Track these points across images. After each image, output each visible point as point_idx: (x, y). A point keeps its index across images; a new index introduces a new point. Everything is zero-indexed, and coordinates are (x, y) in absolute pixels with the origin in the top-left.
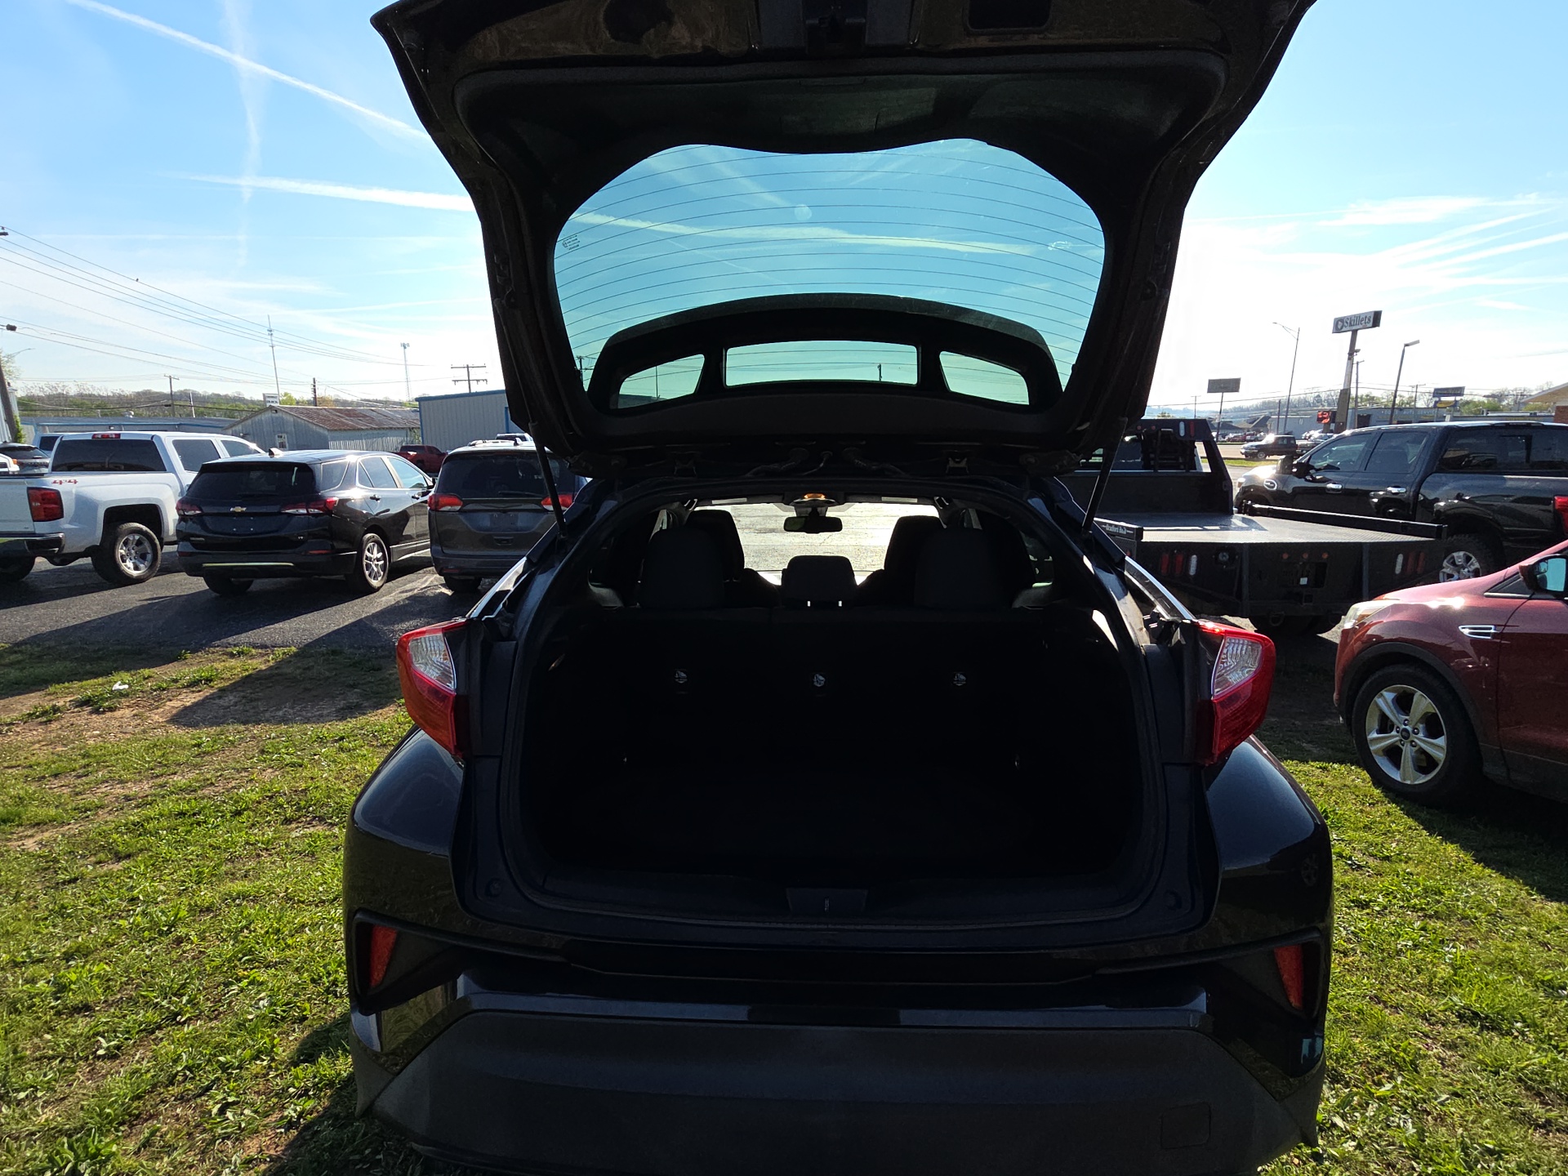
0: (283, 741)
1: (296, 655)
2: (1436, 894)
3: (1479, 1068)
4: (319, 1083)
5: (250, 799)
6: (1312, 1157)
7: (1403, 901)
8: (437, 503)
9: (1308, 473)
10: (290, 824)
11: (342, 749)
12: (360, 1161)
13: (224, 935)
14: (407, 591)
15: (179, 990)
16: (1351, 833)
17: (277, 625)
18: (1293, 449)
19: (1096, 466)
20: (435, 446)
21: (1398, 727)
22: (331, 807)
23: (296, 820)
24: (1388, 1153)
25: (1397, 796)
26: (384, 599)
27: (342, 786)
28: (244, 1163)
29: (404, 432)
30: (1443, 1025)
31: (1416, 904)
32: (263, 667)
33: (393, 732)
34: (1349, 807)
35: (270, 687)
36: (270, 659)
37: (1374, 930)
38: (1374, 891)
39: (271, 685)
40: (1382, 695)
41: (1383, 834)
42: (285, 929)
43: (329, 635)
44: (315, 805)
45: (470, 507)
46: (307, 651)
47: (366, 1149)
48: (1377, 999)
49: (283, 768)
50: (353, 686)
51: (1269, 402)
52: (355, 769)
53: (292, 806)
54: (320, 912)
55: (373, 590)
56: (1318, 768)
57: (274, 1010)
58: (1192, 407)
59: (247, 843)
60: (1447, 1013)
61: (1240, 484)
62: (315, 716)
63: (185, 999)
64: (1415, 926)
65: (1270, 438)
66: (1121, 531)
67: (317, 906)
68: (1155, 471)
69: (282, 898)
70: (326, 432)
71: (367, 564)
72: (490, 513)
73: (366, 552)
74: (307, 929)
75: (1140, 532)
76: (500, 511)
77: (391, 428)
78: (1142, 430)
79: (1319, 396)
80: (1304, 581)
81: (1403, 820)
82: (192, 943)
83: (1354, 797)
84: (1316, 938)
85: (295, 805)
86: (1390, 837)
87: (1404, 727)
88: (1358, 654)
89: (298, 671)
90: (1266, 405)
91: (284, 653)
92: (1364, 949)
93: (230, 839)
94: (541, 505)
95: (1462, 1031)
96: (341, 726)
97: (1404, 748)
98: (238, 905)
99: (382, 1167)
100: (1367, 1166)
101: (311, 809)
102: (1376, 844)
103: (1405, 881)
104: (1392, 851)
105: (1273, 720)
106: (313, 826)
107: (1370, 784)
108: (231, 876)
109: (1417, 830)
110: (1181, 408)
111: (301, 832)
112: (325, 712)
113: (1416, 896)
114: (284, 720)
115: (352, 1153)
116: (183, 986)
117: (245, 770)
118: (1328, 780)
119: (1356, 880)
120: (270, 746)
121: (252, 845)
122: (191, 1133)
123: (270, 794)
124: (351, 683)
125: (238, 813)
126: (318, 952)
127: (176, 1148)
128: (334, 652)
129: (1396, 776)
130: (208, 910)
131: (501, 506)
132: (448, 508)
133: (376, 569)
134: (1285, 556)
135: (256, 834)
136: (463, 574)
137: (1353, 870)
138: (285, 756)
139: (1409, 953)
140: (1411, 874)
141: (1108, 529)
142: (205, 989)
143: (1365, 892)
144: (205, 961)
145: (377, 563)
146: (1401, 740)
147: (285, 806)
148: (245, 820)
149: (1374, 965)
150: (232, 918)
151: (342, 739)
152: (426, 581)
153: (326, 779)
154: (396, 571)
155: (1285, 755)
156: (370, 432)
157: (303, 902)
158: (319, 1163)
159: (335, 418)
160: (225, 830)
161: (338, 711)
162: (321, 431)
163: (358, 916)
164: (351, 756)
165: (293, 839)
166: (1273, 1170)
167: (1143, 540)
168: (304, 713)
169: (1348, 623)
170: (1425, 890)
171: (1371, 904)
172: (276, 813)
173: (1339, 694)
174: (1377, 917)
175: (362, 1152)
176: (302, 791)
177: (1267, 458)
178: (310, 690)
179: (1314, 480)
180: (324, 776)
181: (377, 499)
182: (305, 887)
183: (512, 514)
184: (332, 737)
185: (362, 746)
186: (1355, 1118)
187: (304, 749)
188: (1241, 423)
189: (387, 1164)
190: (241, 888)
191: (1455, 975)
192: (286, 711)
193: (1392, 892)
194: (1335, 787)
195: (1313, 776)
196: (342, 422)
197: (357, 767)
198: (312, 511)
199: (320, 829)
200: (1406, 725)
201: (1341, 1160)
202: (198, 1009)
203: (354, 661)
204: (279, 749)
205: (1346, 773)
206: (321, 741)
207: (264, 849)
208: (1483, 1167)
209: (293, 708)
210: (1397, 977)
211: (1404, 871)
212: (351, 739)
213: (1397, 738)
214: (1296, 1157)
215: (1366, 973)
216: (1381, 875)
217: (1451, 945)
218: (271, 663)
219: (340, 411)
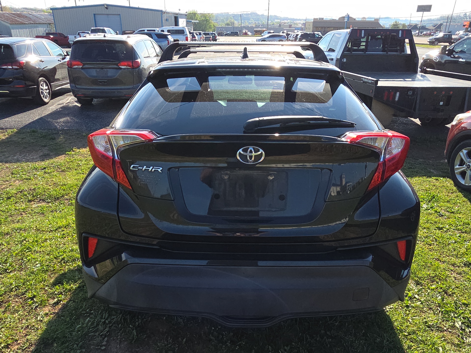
0: (20, 169)
1: (17, 133)
2: (467, 225)
3: (467, 280)
4: (65, 290)
5: (13, 193)
6: (406, 307)
7: (455, 227)
8: (71, 64)
9: (452, 54)
10: (31, 202)
11: (46, 172)
12: (86, 313)
13: (17, 243)
14: (60, 104)
15: (5, 261)
16: (442, 203)
17: (6, 119)
18: (450, 40)
19: (362, 50)
20: (62, 33)
21: (466, 164)
22: (46, 196)
23: (33, 201)
24: (431, 305)
25: (462, 190)
26: (51, 107)
27: (49, 187)
28: (45, 314)
29: (46, 26)
30: (458, 267)
31: (459, 228)
32: (4, 138)
33: (65, 166)
34: (443, 194)
35: (9, 146)
36: (6, 134)
37: (442, 237)
38: (445, 224)
39: (8, 145)
40: (462, 151)
41: (453, 204)
42: (39, 240)
43: (30, 124)
44: (40, 195)
45: (86, 66)
46: (22, 131)
47: (87, 309)
48: (438, 260)
49: (23, 180)
50: (45, 146)
51: (443, 17)
52: (53, 181)
53: (30, 195)
54: (51, 234)
55: (45, 104)
56: (434, 179)
57: (43, 268)
58: (409, 19)
59: (16, 209)
60: (461, 263)
61: (423, 58)
62: (31, 159)
63: (8, 264)
64: (457, 236)
65: (440, 35)
66: (369, 81)
67: (49, 232)
68: (387, 53)
69: (35, 230)
70: (9, 25)
71: (42, 92)
72: (96, 69)
73: (41, 86)
74: (48, 240)
75: (376, 82)
76: (100, 68)
77: (40, 23)
78: (383, 34)
79: (466, 14)
80: (441, 103)
81: (462, 199)
82: (5, 246)
83: (446, 190)
84: (411, 238)
85: (31, 195)
86: (456, 205)
87: (468, 163)
88: (455, 135)
89: (19, 140)
90: (442, 18)
91: (11, 132)
92: (437, 243)
93: (8, 208)
94: (118, 66)
95: (464, 269)
96: (43, 163)
97: (467, 172)
98: (18, 232)
99: (94, 315)
100: (423, 309)
101: (38, 196)
102: (450, 207)
103: (457, 220)
104: (455, 210)
105: (421, 160)
106: (41, 203)
107: (453, 185)
108: (13, 222)
109: (466, 202)
110: (404, 19)
111: (36, 205)
112: (35, 157)
113: (460, 225)
114: (18, 161)
115: (83, 311)
116: (6, 260)
117: (7, 181)
118: (437, 184)
119: (440, 220)
120: (15, 171)
121: (18, 210)
122: (23, 306)
123: (20, 191)
124: (44, 145)
125: (9, 198)
126: (54, 249)
127: (19, 311)
128: (34, 132)
129: (463, 182)
130: (7, 234)
131: (101, 66)
132: (76, 67)
133: (46, 94)
134: (435, 93)
135: (18, 206)
136: (85, 97)
137: (440, 216)
138: (22, 175)
139: (452, 245)
140: (460, 218)
141: (364, 80)
142: (14, 261)
143: (442, 224)
144: (12, 251)
145: (46, 91)
146: (467, 169)
147: (27, 195)
148: (12, 201)
149: (439, 249)
150: (18, 237)
151: (45, 168)
152: (68, 99)
153: (42, 184)
154: (55, 95)
155: (423, 175)
156: (30, 25)
157: (44, 231)
158: (71, 314)
159: (13, 18)
160: (5, 205)
161: (40, 157)
162: (7, 24)
163: (83, 235)
164: (50, 175)
165: (34, 208)
166: (393, 311)
167: (378, 85)
168: (26, 157)
169: (454, 123)
170: (464, 224)
171: (443, 228)
172: (24, 198)
173: (447, 151)
174: (445, 233)
175: (86, 311)
176: (33, 189)
177: (439, 44)
178: (26, 148)
179: (454, 57)
180: (41, 183)
181: (43, 62)
182: (44, 225)
183: (105, 70)
184: (41, 168)
185: (54, 171)
186: (422, 295)
187: (30, 173)
188: (429, 26)
189: (95, 314)
190: (18, 226)
191: (466, 251)
192: (18, 157)
193: (452, 224)
194: (439, 187)
195: (432, 182)
196: (16, 20)
197: (53, 180)
198: (14, 67)
199: (44, 204)
200: (469, 163)
201: (415, 307)
202: (14, 268)
203: (43, 135)
204: (19, 173)
205: (445, 181)
206: (36, 169)
207: (23, 212)
208: (461, 309)
209: (20, 155)
210: (446, 252)
211: (458, 217)
212: (49, 168)
213: (465, 168)
214: (400, 306)
215: (436, 251)
216: (449, 218)
217: (468, 242)
218: (7, 136)
219: (14, 14)
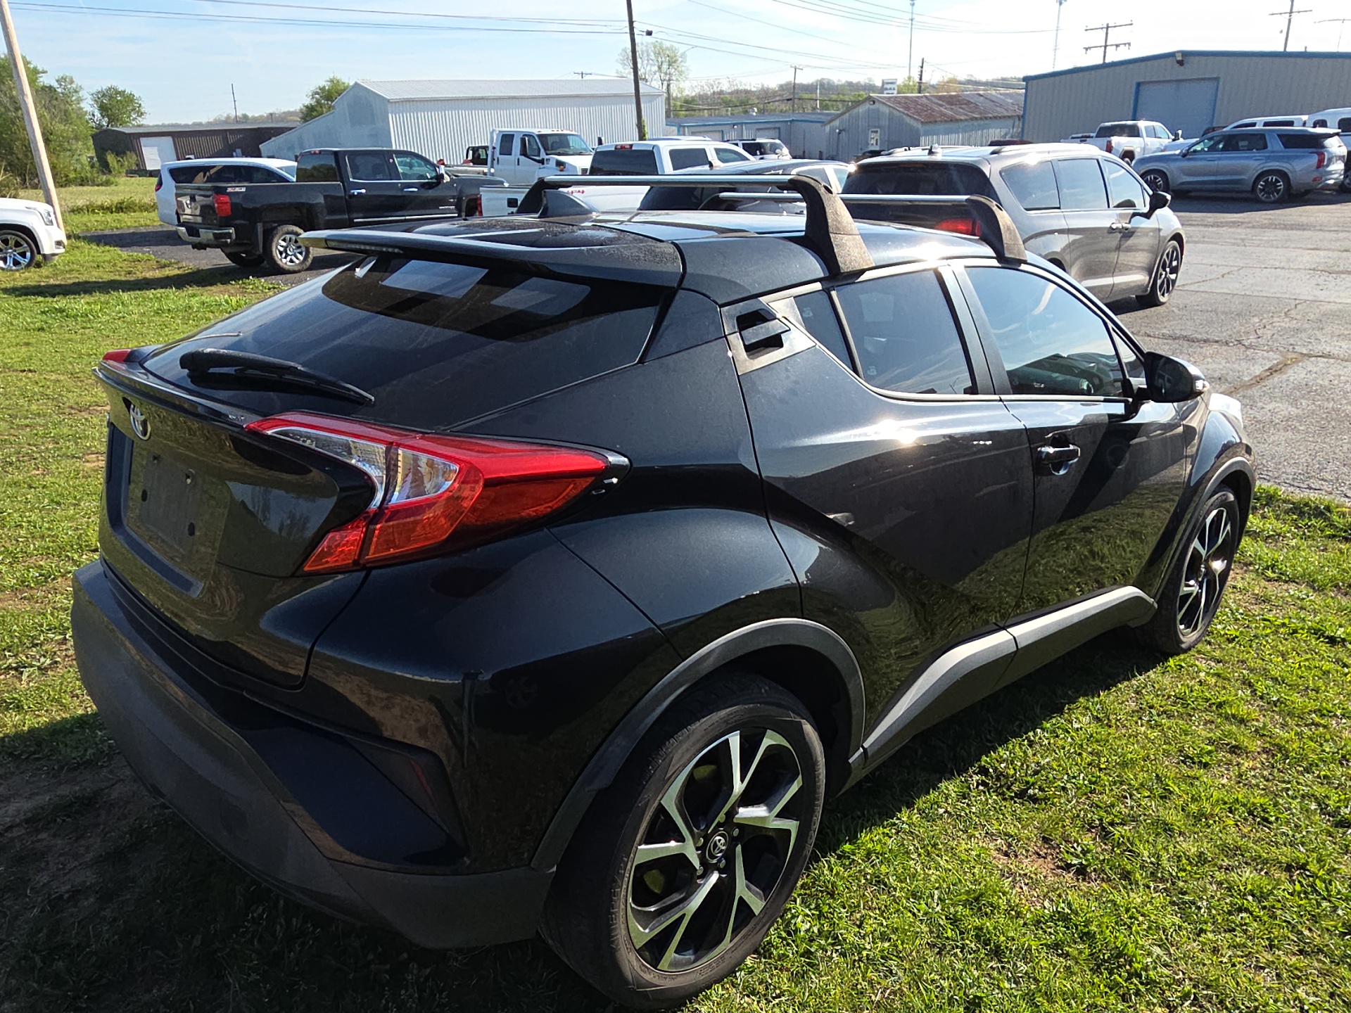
162: (915, 124)
196: (941, 112)
219: (940, 98)
